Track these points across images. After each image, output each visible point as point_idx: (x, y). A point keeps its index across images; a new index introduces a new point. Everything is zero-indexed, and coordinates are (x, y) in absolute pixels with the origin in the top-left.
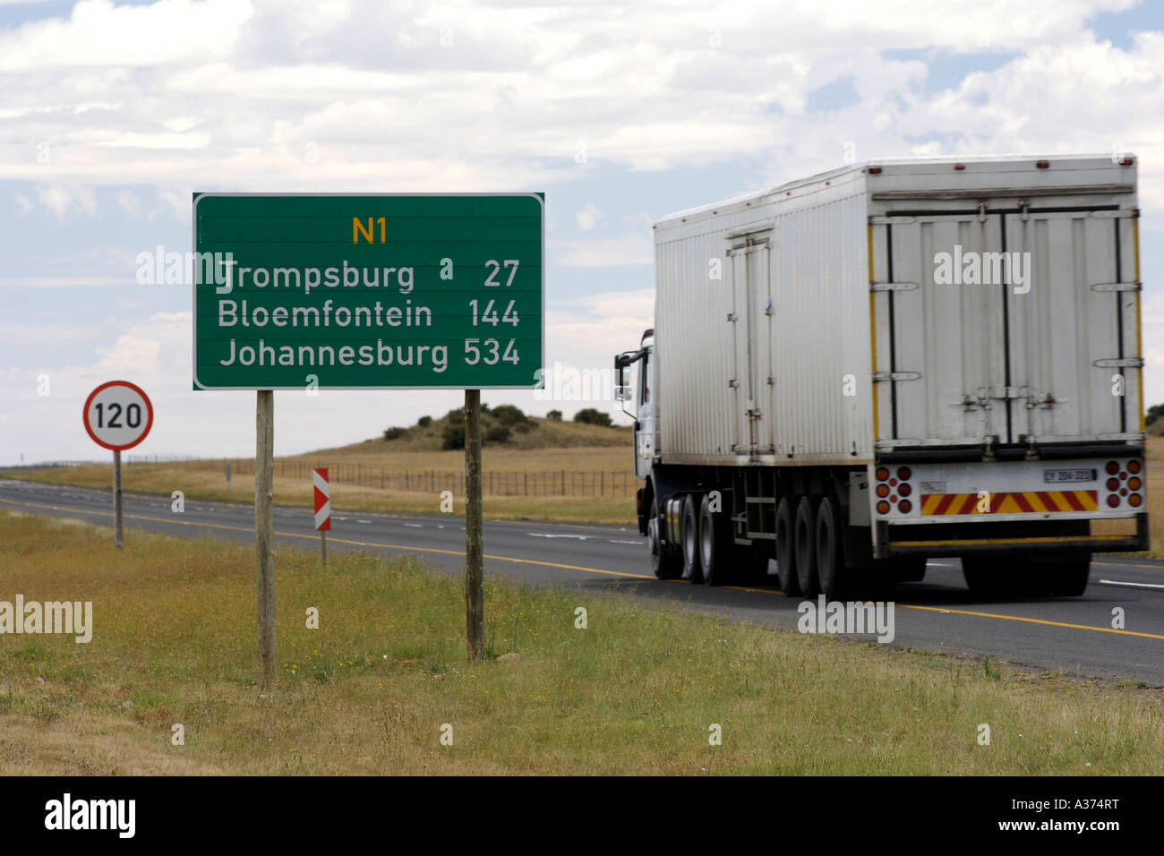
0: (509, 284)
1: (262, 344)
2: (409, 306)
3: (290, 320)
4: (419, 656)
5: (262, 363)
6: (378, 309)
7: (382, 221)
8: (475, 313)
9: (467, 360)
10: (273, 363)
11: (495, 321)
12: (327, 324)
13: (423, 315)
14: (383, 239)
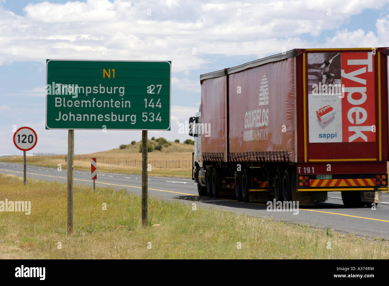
0: (158, 93)
1: (70, 113)
2: (123, 100)
3: (80, 105)
4: (125, 224)
5: (70, 120)
6: (112, 101)
7: (113, 70)
8: (146, 103)
9: (143, 120)
10: (74, 120)
11: (153, 106)
12: (93, 106)
13: (128, 104)
14: (114, 77)
